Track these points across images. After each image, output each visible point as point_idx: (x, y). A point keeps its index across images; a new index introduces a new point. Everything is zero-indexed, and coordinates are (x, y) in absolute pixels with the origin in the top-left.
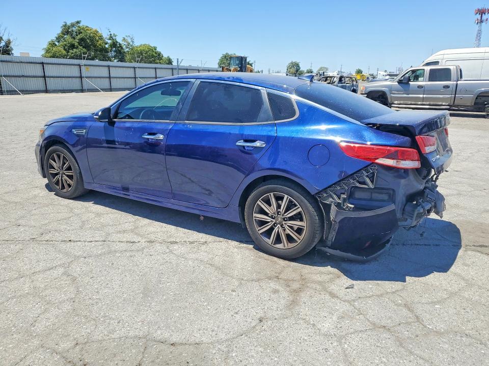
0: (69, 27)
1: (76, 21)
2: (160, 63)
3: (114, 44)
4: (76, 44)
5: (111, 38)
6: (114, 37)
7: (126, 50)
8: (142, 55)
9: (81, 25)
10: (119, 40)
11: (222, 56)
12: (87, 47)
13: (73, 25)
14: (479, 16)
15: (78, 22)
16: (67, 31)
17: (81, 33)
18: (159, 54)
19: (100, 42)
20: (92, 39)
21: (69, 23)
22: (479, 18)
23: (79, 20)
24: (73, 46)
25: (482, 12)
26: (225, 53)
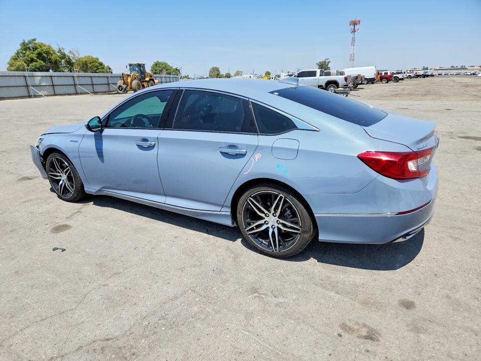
0: (27, 44)
1: (33, 38)
2: (103, 72)
3: (63, 56)
4: (35, 58)
5: (60, 51)
6: (63, 51)
7: (74, 61)
8: (87, 65)
9: (36, 42)
10: (67, 53)
11: (153, 63)
12: (44, 59)
13: (30, 42)
14: (352, 27)
15: (34, 40)
16: (25, 47)
17: (38, 48)
18: (101, 64)
19: (54, 55)
20: (48, 53)
21: (26, 41)
22: (353, 28)
23: (35, 38)
24: (32, 60)
25: (354, 23)
26: (156, 61)
